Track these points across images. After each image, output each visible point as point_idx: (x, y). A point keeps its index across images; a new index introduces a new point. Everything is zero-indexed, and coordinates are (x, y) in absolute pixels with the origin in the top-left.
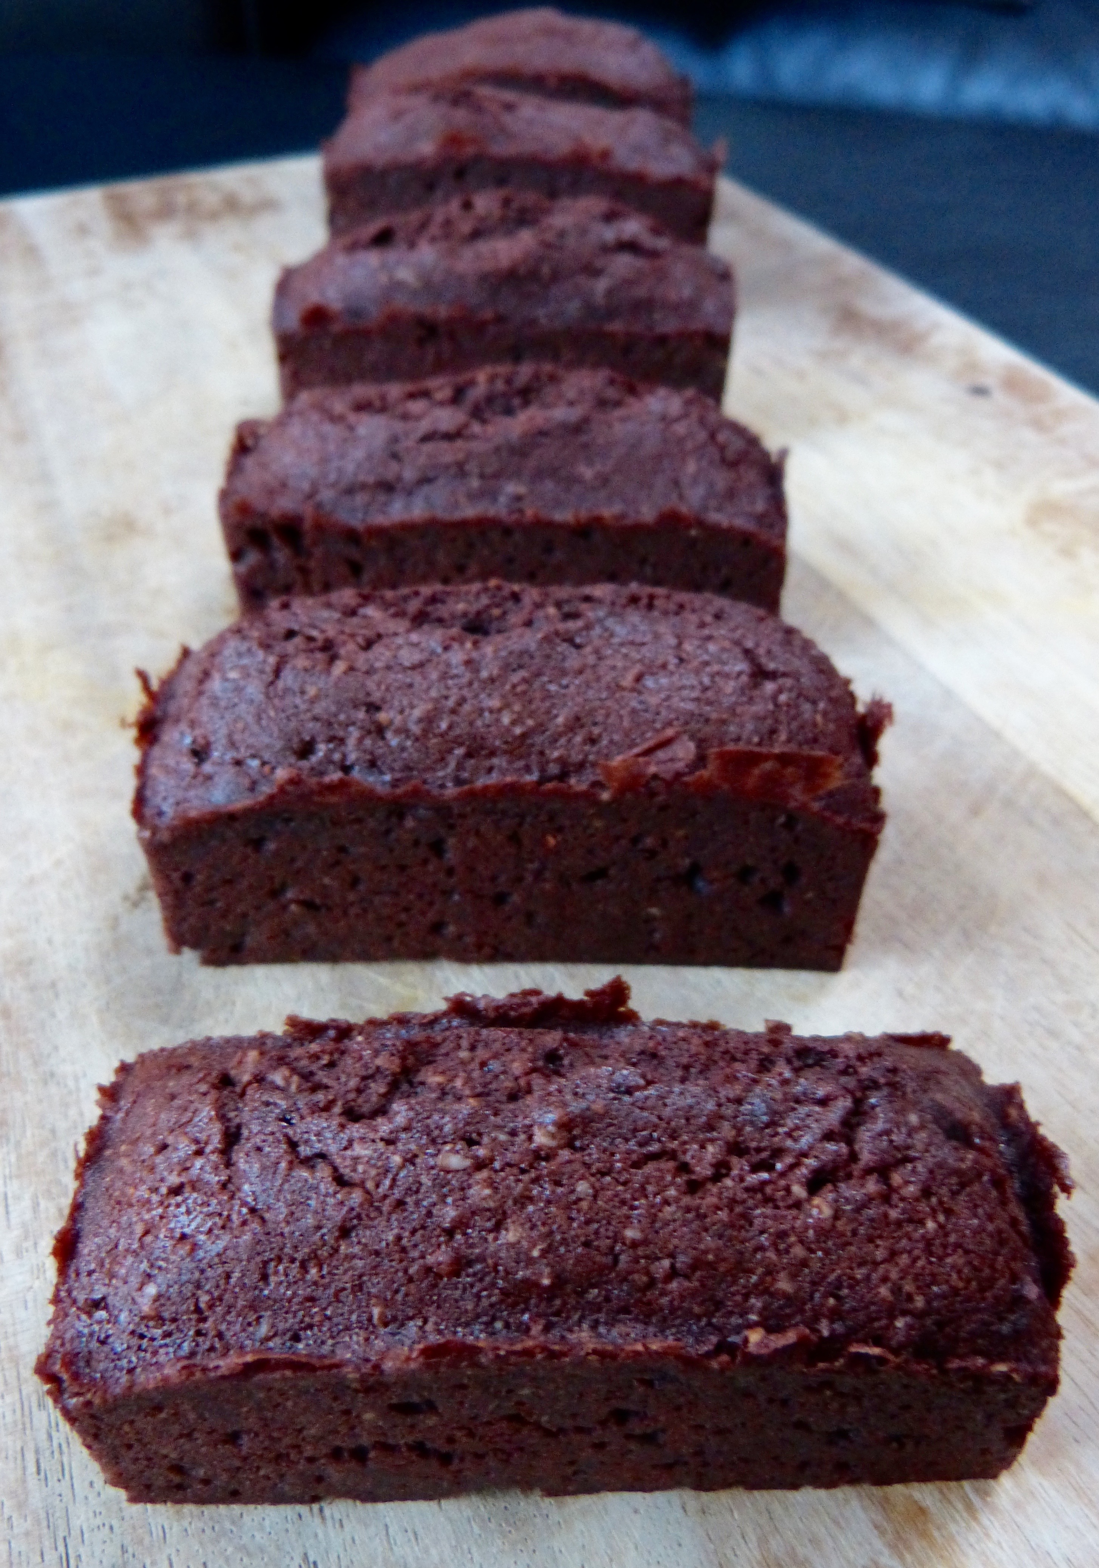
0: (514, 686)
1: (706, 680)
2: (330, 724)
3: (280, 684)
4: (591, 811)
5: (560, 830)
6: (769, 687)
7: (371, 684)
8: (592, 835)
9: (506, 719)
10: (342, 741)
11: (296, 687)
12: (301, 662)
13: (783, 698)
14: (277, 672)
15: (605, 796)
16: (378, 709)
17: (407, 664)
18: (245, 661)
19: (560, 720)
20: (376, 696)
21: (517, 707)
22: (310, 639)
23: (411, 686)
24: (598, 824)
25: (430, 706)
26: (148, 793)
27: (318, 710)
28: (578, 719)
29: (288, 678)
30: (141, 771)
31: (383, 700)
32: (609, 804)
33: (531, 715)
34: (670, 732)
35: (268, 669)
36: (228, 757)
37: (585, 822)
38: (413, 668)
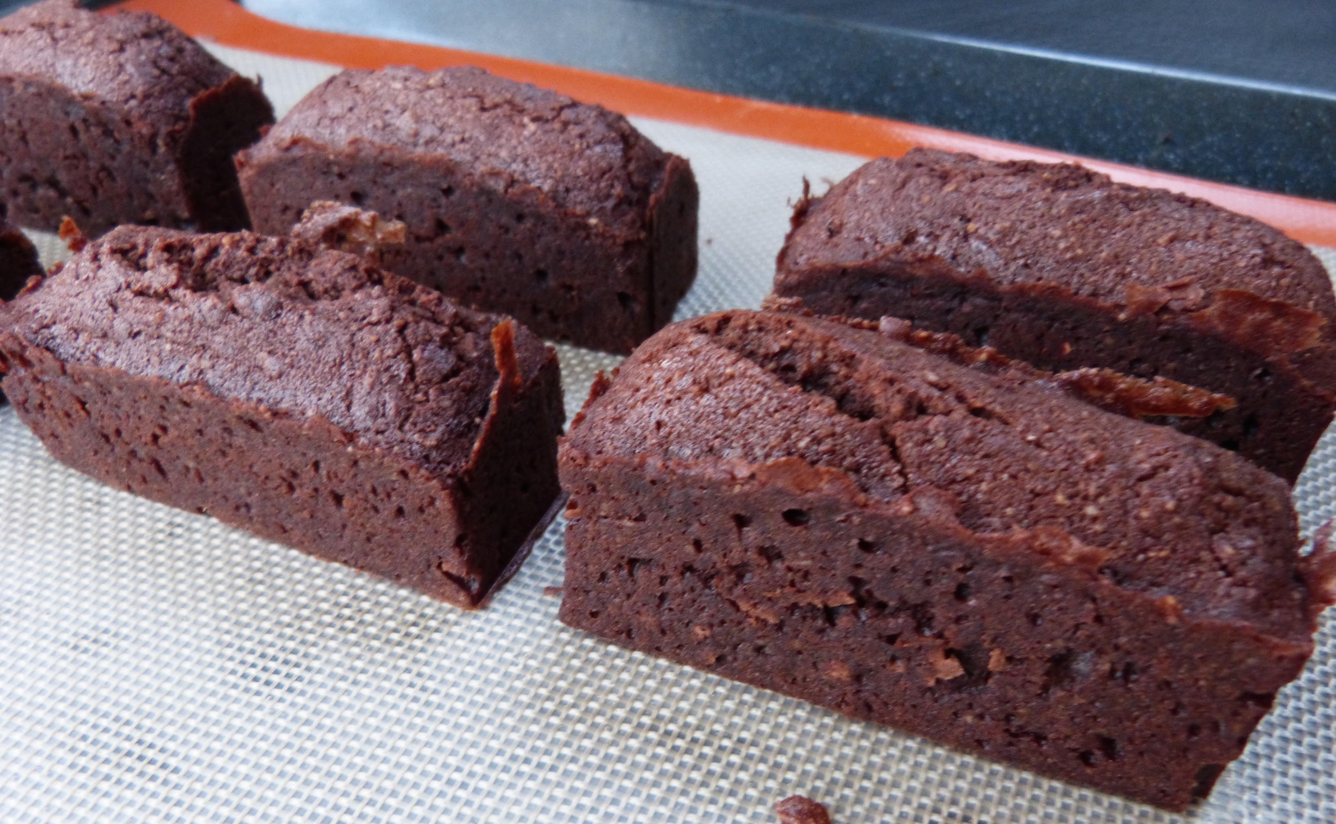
0: (1074, 224)
1: (1225, 254)
2: (932, 224)
3: (904, 192)
4: (1107, 328)
5: (1077, 339)
6: (1276, 270)
7: (969, 203)
8: (1101, 351)
9: (1062, 245)
10: (937, 238)
11: (915, 195)
12: (924, 180)
13: (1285, 282)
14: (904, 184)
15: (1122, 316)
16: (969, 220)
17: (998, 194)
18: (884, 174)
19: (1103, 255)
20: (971, 211)
21: (1072, 239)
22: (932, 170)
23: (997, 209)
24: (1109, 341)
25: (1007, 224)
26: (790, 252)
27: (927, 212)
28: (1116, 256)
29: (911, 189)
30: (789, 237)
31: (975, 215)
32: (1124, 323)
33: (1082, 246)
34: (1186, 279)
35: (899, 180)
36: (853, 235)
37: (1098, 337)
38: (1002, 198)
